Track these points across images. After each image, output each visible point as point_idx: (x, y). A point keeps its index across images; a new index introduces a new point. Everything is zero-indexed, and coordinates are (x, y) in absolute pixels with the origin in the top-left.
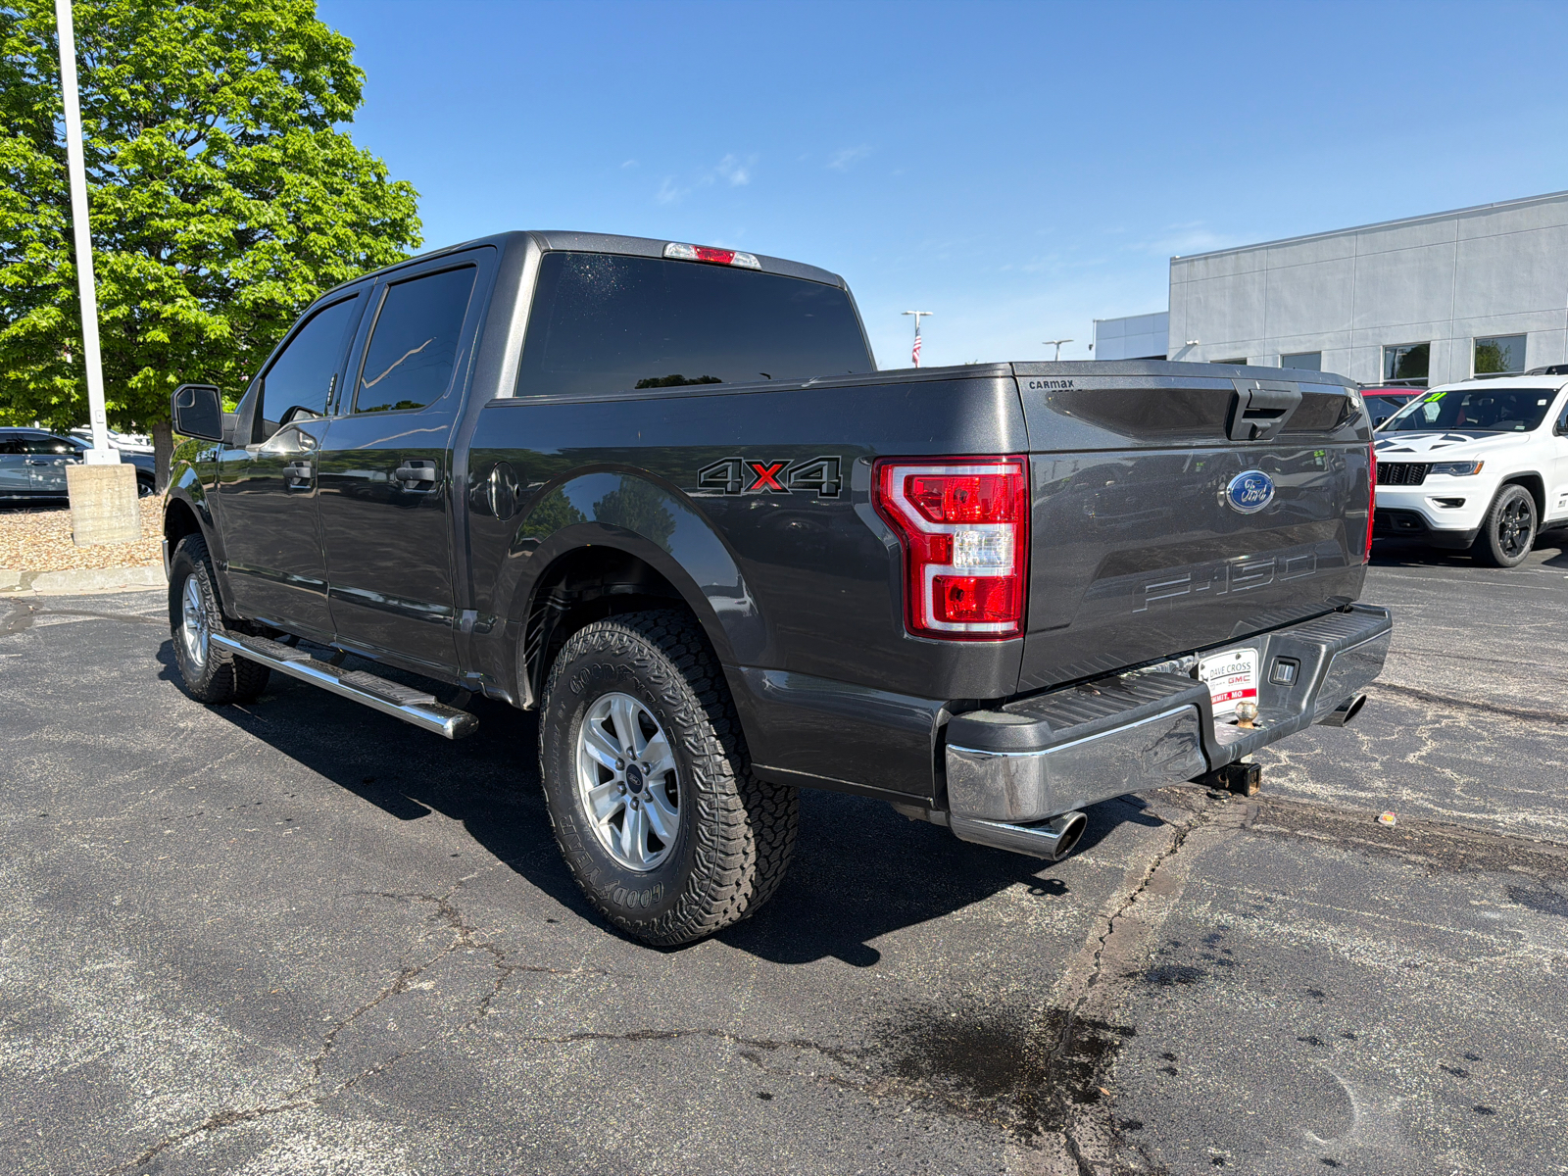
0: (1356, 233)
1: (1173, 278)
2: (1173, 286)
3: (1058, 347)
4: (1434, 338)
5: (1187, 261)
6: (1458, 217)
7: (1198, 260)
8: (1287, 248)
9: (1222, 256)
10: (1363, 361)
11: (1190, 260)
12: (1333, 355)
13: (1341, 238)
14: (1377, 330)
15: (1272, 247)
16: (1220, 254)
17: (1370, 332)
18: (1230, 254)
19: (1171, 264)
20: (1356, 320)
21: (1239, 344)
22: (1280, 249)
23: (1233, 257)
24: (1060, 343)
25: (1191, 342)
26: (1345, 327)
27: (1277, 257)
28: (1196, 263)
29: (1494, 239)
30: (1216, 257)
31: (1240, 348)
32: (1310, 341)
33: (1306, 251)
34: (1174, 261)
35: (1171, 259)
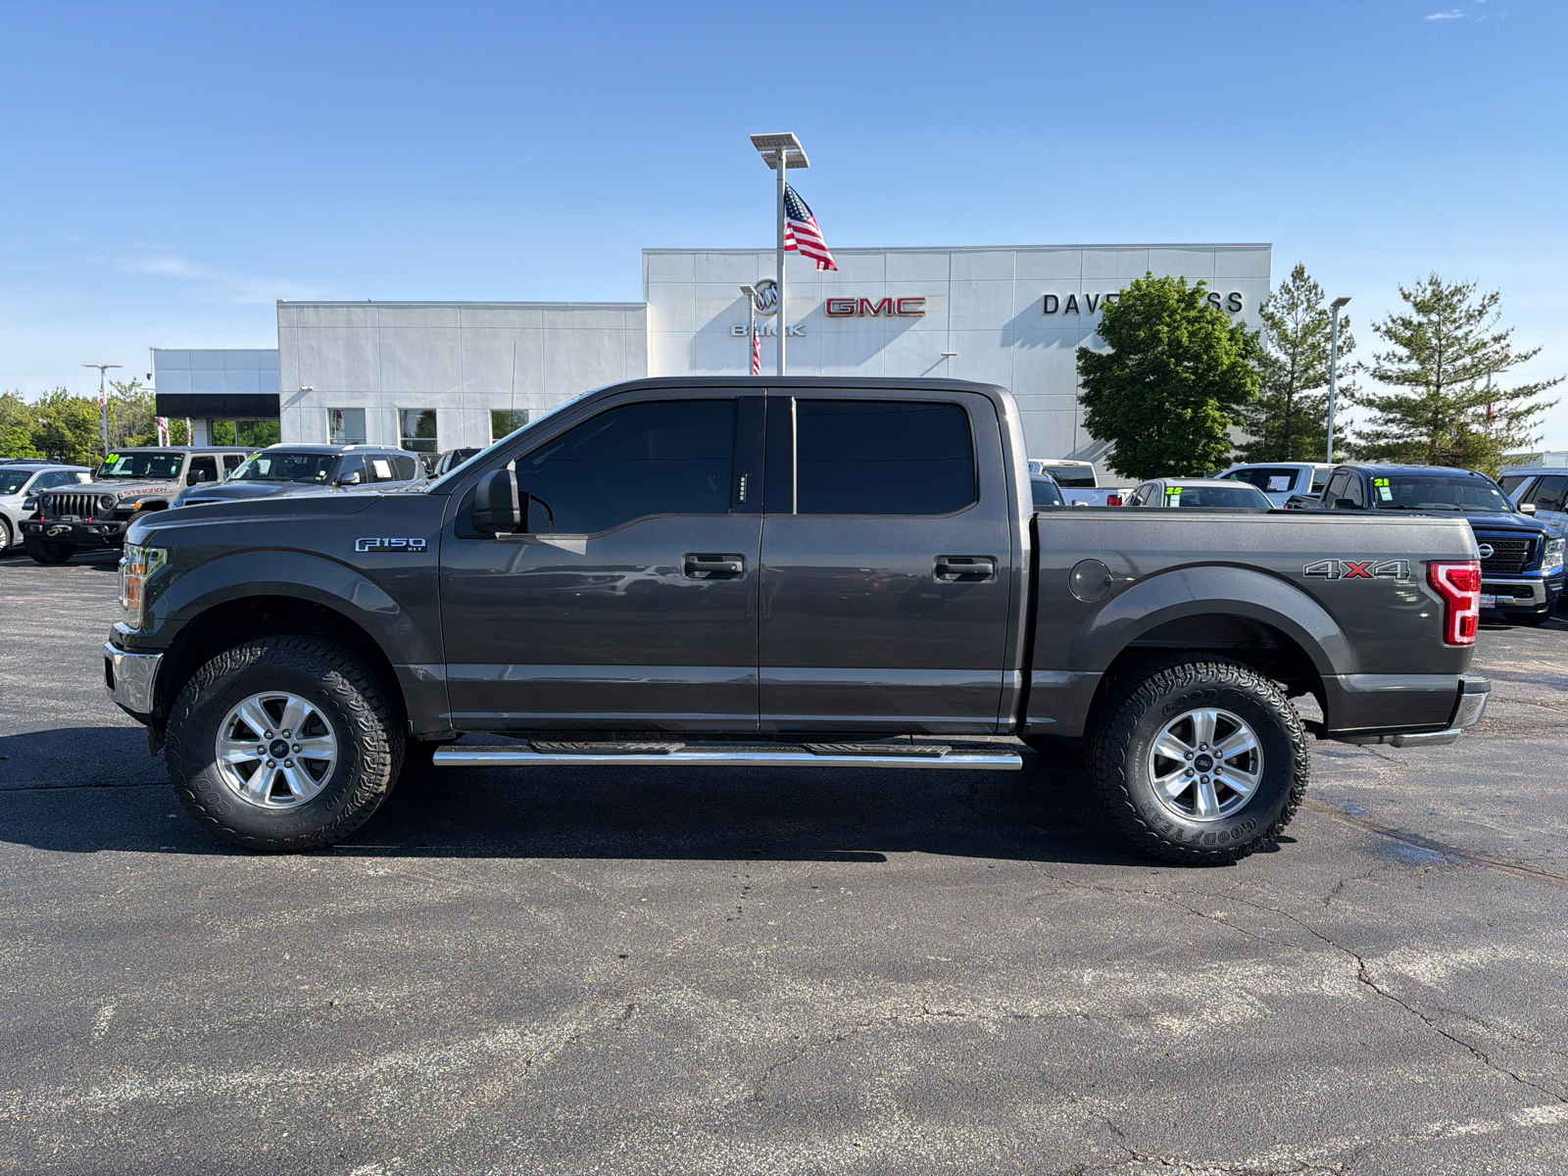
0: (460, 307)
1: (281, 321)
2: (281, 329)
3: (103, 372)
4: (531, 407)
5: (296, 307)
6: (542, 308)
7: (307, 307)
8: (397, 310)
9: (332, 307)
10: (474, 421)
11: (300, 306)
12: (446, 413)
13: (447, 310)
14: (484, 396)
15: (383, 307)
16: (331, 305)
17: (478, 396)
18: (341, 307)
19: (278, 307)
20: (465, 384)
21: (356, 395)
22: (391, 310)
23: (344, 309)
24: (106, 367)
25: (305, 388)
26: (456, 389)
27: (388, 317)
28: (305, 309)
29: (570, 331)
30: (327, 307)
31: (357, 399)
32: (425, 398)
33: (417, 316)
34: (281, 305)
35: (278, 302)
